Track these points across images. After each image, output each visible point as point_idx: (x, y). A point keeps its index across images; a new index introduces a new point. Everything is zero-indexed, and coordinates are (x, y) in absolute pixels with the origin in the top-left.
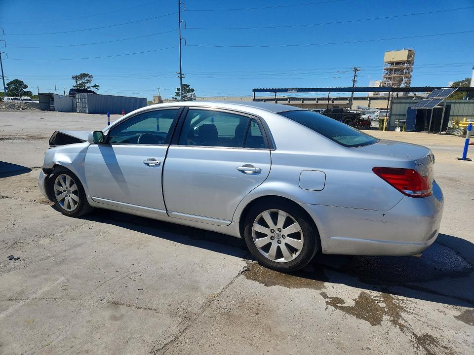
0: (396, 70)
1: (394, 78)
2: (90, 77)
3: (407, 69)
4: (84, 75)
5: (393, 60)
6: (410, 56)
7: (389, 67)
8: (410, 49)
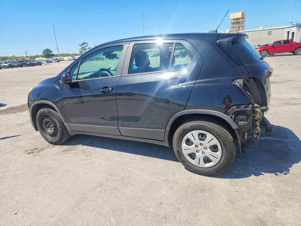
0: (236, 23)
1: (236, 27)
2: (88, 44)
3: (242, 22)
4: (84, 43)
5: (235, 18)
6: (243, 15)
7: (233, 21)
8: (243, 11)
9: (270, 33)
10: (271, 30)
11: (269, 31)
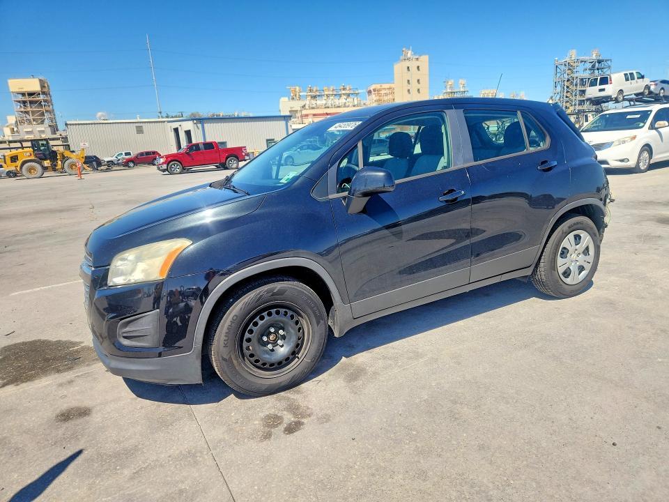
0: (31, 102)
1: (32, 112)
3: (46, 101)
5: (23, 90)
6: (42, 86)
7: (20, 98)
8: (41, 78)
9: (140, 130)
10: (141, 124)
11: (137, 125)
